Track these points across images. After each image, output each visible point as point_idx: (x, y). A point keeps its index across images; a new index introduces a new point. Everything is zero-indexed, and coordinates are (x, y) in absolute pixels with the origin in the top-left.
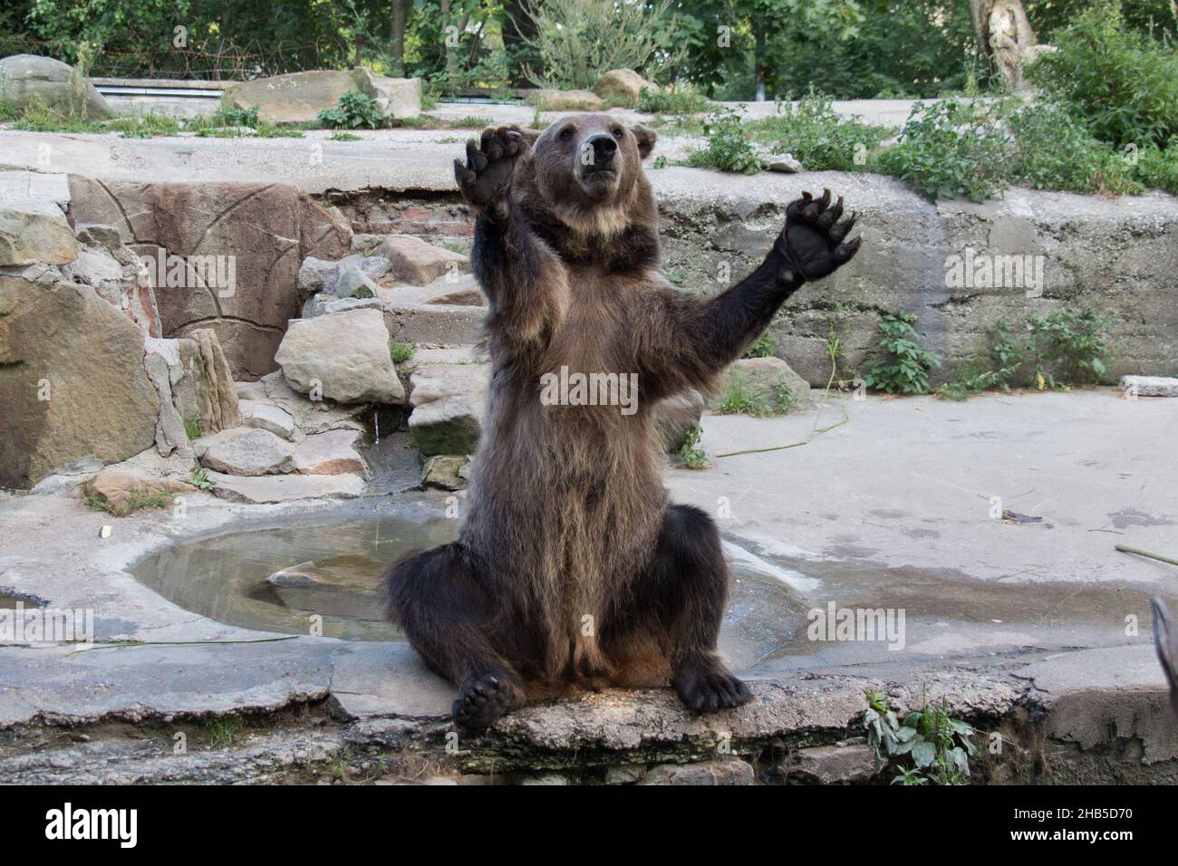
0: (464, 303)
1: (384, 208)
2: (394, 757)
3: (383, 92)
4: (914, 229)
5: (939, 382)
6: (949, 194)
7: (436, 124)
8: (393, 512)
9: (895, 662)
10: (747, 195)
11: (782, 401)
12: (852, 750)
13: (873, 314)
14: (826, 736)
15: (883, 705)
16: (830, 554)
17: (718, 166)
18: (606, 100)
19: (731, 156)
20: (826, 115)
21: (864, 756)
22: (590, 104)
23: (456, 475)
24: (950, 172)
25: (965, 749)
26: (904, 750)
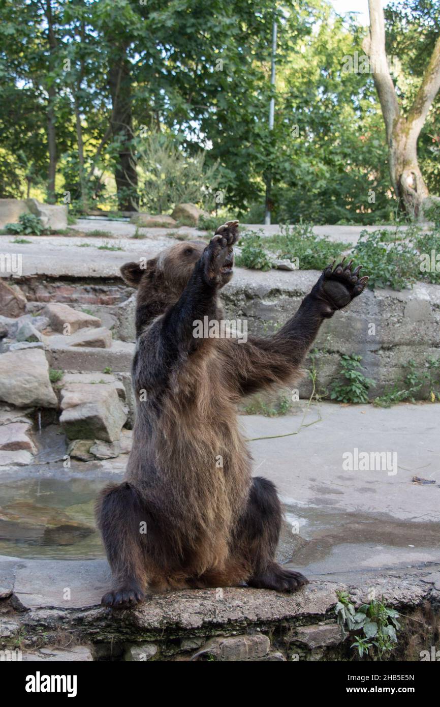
0: (94, 346)
1: (46, 287)
2: (52, 634)
3: (44, 213)
4: (361, 306)
5: (374, 396)
6: (382, 286)
7: (76, 233)
8: (49, 474)
9: (352, 572)
10: (264, 284)
11: (282, 407)
12: (328, 627)
13: (336, 356)
14: (313, 619)
15: (346, 600)
16: (312, 503)
17: (246, 266)
18: (178, 222)
19: (254, 260)
20: (308, 235)
21: (336, 631)
22: (169, 224)
23: (88, 452)
24: (382, 273)
25: (394, 626)
26: (359, 627)
